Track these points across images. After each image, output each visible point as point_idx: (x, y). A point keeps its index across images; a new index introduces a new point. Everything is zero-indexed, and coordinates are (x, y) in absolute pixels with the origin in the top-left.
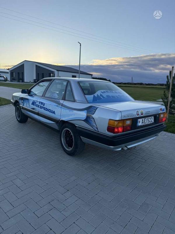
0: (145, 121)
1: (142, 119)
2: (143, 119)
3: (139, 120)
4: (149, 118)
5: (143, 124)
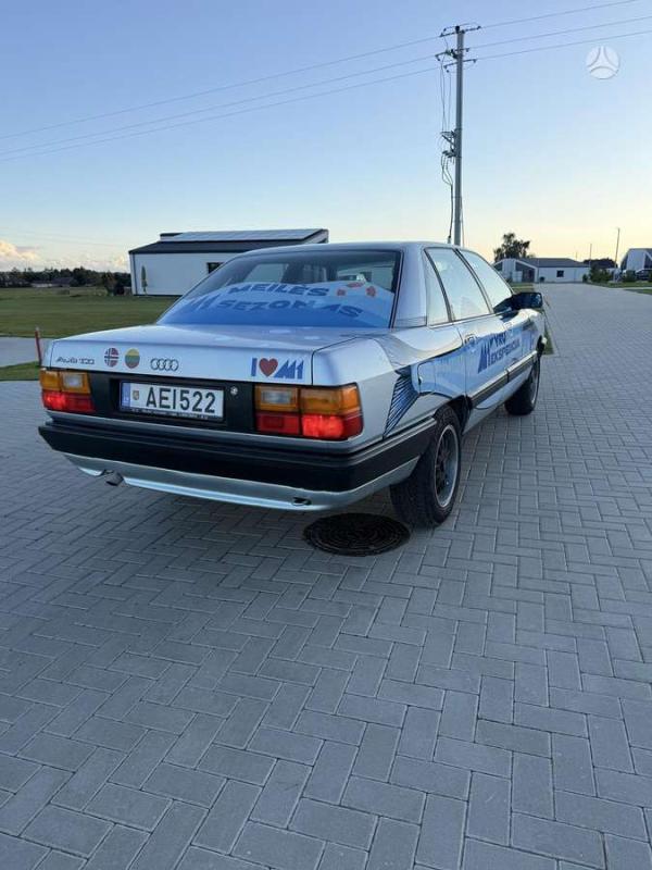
0: (166, 399)
1: (148, 387)
2: (157, 388)
3: (134, 387)
4: (192, 391)
5: (151, 407)
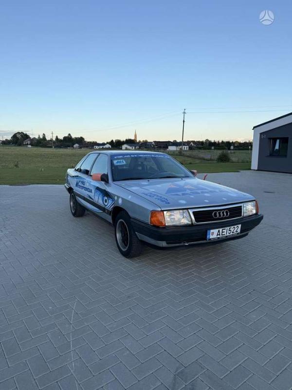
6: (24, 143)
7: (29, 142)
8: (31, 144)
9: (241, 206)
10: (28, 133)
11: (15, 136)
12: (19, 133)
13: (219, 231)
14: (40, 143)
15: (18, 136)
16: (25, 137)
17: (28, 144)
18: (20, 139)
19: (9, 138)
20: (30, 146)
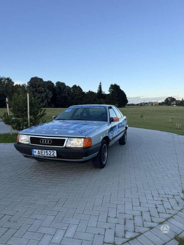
6: (172, 104)
7: (175, 103)
8: (176, 104)
9: (65, 140)
10: (175, 98)
11: (167, 100)
12: (169, 98)
13: (39, 151)
14: (182, 103)
15: (169, 99)
16: (173, 99)
17: (174, 104)
18: (170, 101)
19: (163, 101)
20: (175, 105)
